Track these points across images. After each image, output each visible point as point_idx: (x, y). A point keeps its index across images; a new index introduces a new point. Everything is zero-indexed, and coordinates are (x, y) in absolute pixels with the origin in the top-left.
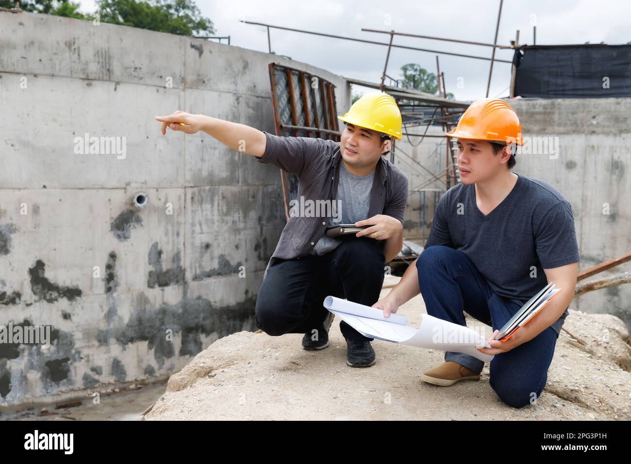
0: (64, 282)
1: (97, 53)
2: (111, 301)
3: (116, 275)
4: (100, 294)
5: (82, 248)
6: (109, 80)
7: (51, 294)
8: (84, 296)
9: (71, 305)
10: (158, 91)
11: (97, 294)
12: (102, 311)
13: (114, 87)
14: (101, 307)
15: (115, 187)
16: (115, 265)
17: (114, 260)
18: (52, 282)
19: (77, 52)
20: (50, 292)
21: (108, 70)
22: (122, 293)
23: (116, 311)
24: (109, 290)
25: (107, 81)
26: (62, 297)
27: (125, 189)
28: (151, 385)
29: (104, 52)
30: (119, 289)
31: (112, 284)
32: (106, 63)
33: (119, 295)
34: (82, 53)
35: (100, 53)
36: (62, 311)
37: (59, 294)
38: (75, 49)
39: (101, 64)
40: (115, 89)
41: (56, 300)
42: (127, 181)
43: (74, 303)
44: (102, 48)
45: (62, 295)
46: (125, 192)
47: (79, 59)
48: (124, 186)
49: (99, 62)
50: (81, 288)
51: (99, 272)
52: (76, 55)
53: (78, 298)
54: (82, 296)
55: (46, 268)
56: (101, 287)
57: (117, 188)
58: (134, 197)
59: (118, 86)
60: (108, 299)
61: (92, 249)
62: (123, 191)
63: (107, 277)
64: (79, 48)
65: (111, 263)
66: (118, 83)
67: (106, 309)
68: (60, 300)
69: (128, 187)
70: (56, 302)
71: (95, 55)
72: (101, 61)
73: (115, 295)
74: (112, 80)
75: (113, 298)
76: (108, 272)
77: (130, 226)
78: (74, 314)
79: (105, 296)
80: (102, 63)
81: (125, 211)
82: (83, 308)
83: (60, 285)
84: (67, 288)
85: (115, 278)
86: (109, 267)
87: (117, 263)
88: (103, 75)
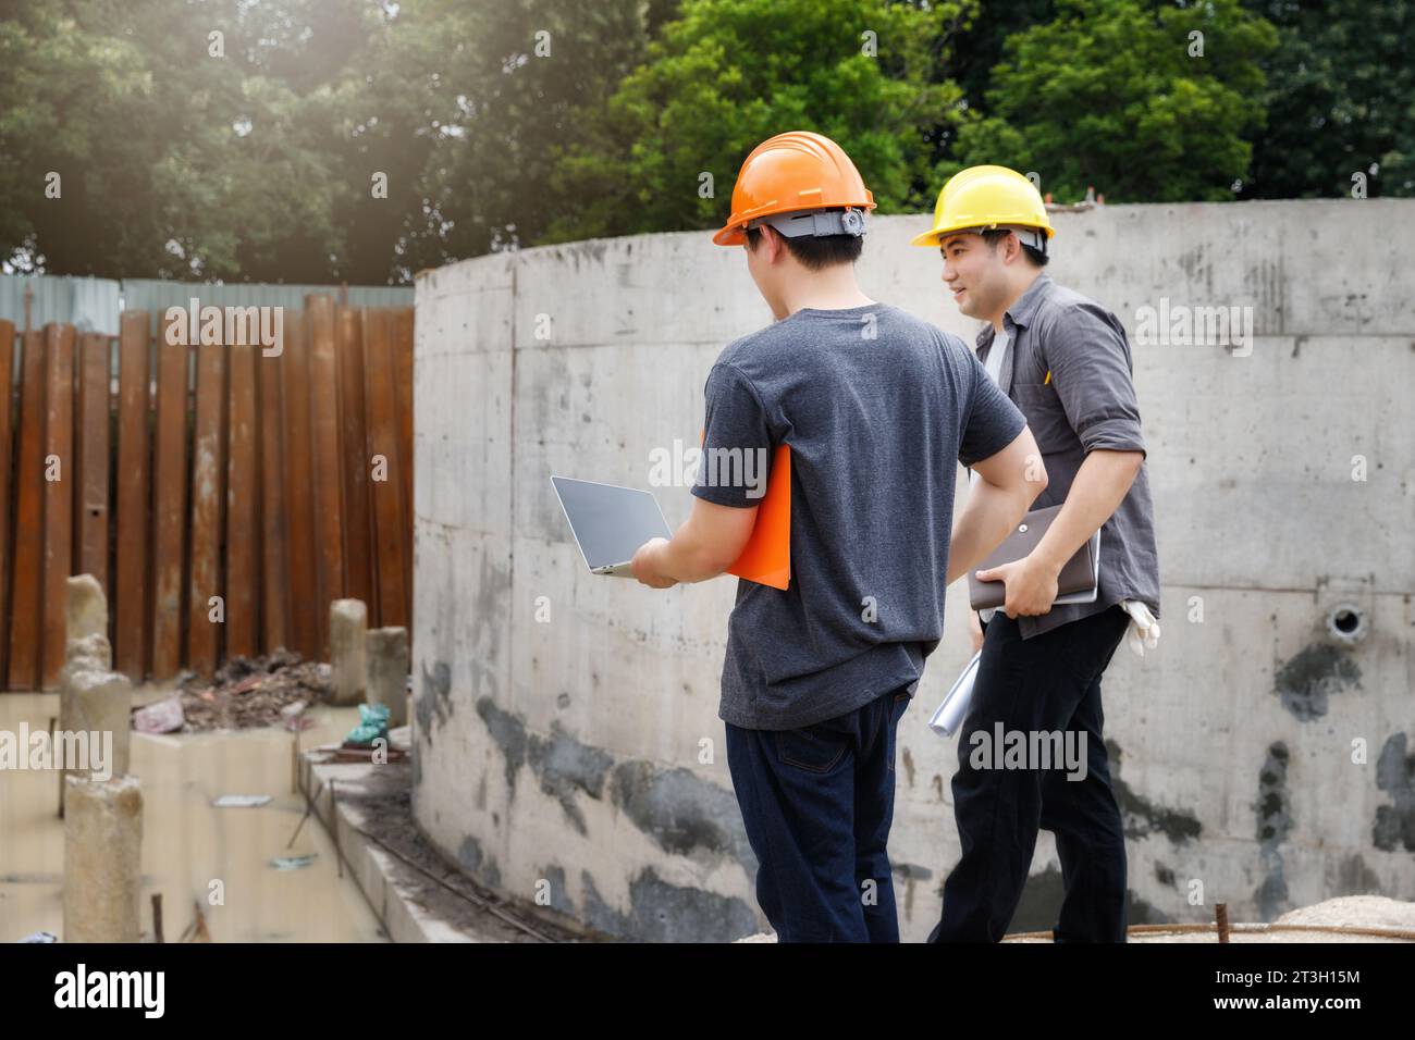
0: (1162, 797)
1: (1252, 274)
2: (1273, 863)
3: (1287, 802)
4: (1244, 841)
5: (1203, 724)
6: (1281, 333)
7: (1133, 821)
8: (1208, 837)
9: (1176, 852)
11: (1236, 839)
12: (1250, 882)
13: (1291, 347)
14: (1248, 871)
15: (1288, 586)
16: (1284, 777)
17: (1284, 765)
18: (1136, 793)
19: (1204, 278)
20: (1131, 815)
21: (1279, 310)
22: (1301, 849)
23: (1285, 888)
24: (1267, 834)
25: (1273, 334)
26: (1157, 831)
27: (1315, 592)
29: (1269, 267)
30: (1295, 837)
31: (1274, 821)
32: (1273, 293)
33: (1292, 852)
34: (1217, 278)
35: (1260, 271)
36: (1157, 863)
37: (1152, 824)
38: (1201, 271)
39: (1260, 298)
40: (1295, 353)
41: (1144, 835)
42: (1321, 574)
43: (1183, 849)
44: (1264, 261)
45: (1157, 826)
46: (1316, 601)
47: (1210, 291)
48: (1313, 586)
49: (1256, 295)
50: (1199, 817)
51: (1248, 789)
52: (1203, 285)
53: (1192, 840)
54: (1202, 835)
55: (1124, 759)
56: (1245, 824)
57: (1293, 590)
58: (1327, 616)
59: (1302, 345)
60: (1264, 854)
61: (1227, 730)
62: (1310, 596)
63: (1264, 802)
64: (1210, 267)
65: (1275, 768)
66: (1302, 338)
67: (1259, 879)
68: (1151, 835)
69: (1323, 588)
70: (1142, 840)
71: (1246, 279)
72: (1261, 289)
73: (1282, 848)
74: (1287, 331)
75: (1278, 857)
76: (1268, 790)
77: (1326, 685)
78: (1182, 876)
79: (1257, 847)
80: (1265, 293)
81: (1314, 647)
82: (1202, 865)
83: (1153, 803)
84: (1169, 811)
85: (1284, 809)
86: (1268, 778)
87: (1289, 772)
88: (1265, 322)
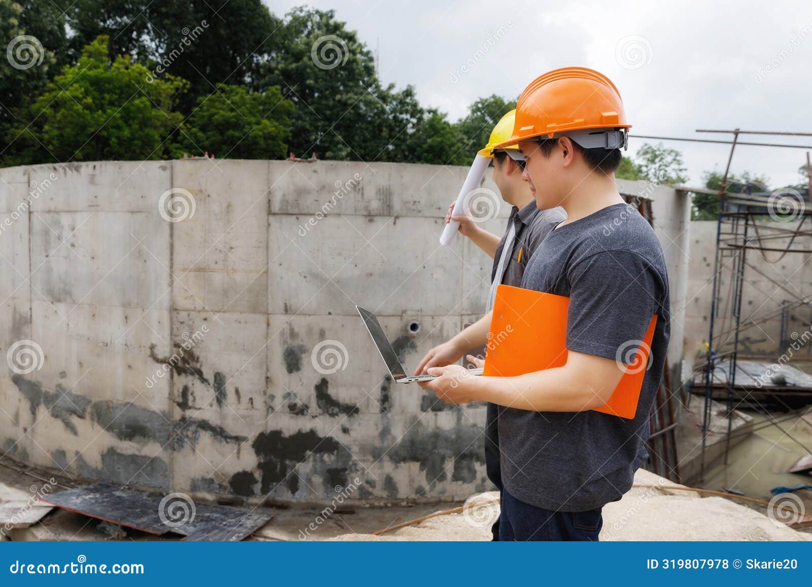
0: (344, 400)
1: (379, 191)
2: (386, 421)
3: (391, 397)
4: (375, 413)
5: (360, 370)
6: (390, 215)
7: (333, 410)
8: (362, 413)
9: (350, 420)
10: (436, 222)
11: (372, 413)
12: (377, 429)
13: (393, 221)
14: (376, 425)
15: (392, 314)
16: (390, 387)
17: (390, 383)
18: (334, 398)
19: (361, 192)
20: (332, 407)
21: (389, 206)
22: (395, 415)
23: (390, 430)
24: (383, 410)
25: (386, 216)
26: (342, 413)
27: (401, 316)
28: (422, 505)
29: (385, 189)
30: (393, 410)
31: (386, 405)
32: (386, 199)
33: (392, 416)
34: (366, 193)
35: (382, 191)
36: (342, 425)
37: (340, 410)
38: (359, 189)
39: (382, 201)
40: (395, 223)
41: (337, 415)
42: (404, 309)
43: (352, 419)
44: (383, 186)
45: (342, 411)
46: (401, 319)
47: (363, 197)
48: (400, 314)
49: (380, 200)
50: (358, 406)
51: (375, 392)
52: (360, 195)
53: (356, 415)
54: (360, 412)
55: (329, 385)
56: (376, 405)
57: (393, 316)
58: (408, 325)
59: (397, 220)
60: (382, 418)
61: (369, 371)
62: (399, 318)
63: (382, 398)
64: (362, 188)
65: (386, 385)
66: (397, 217)
67: (380, 428)
68: (340, 415)
69: (404, 314)
70: (337, 417)
71: (377, 193)
72: (382, 197)
73: (389, 415)
74: (391, 214)
75: (388, 418)
76: (384, 393)
77: (405, 351)
78: (352, 430)
79: (380, 415)
80: (383, 199)
81: (401, 337)
82: (360, 424)
83: (341, 402)
84: (347, 405)
85: (390, 400)
86: (384, 389)
87: (392, 385)
88: (383, 211)
